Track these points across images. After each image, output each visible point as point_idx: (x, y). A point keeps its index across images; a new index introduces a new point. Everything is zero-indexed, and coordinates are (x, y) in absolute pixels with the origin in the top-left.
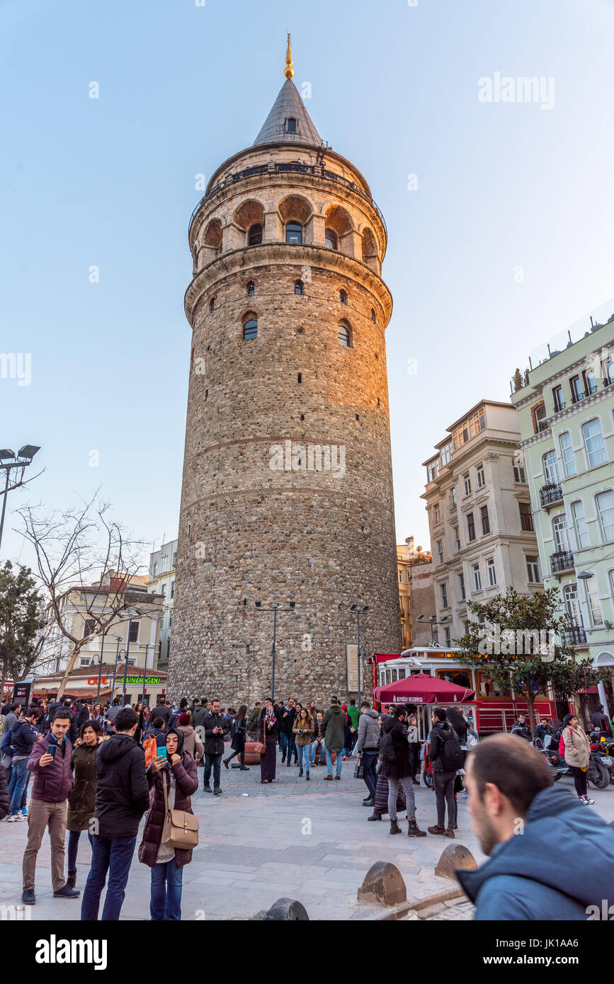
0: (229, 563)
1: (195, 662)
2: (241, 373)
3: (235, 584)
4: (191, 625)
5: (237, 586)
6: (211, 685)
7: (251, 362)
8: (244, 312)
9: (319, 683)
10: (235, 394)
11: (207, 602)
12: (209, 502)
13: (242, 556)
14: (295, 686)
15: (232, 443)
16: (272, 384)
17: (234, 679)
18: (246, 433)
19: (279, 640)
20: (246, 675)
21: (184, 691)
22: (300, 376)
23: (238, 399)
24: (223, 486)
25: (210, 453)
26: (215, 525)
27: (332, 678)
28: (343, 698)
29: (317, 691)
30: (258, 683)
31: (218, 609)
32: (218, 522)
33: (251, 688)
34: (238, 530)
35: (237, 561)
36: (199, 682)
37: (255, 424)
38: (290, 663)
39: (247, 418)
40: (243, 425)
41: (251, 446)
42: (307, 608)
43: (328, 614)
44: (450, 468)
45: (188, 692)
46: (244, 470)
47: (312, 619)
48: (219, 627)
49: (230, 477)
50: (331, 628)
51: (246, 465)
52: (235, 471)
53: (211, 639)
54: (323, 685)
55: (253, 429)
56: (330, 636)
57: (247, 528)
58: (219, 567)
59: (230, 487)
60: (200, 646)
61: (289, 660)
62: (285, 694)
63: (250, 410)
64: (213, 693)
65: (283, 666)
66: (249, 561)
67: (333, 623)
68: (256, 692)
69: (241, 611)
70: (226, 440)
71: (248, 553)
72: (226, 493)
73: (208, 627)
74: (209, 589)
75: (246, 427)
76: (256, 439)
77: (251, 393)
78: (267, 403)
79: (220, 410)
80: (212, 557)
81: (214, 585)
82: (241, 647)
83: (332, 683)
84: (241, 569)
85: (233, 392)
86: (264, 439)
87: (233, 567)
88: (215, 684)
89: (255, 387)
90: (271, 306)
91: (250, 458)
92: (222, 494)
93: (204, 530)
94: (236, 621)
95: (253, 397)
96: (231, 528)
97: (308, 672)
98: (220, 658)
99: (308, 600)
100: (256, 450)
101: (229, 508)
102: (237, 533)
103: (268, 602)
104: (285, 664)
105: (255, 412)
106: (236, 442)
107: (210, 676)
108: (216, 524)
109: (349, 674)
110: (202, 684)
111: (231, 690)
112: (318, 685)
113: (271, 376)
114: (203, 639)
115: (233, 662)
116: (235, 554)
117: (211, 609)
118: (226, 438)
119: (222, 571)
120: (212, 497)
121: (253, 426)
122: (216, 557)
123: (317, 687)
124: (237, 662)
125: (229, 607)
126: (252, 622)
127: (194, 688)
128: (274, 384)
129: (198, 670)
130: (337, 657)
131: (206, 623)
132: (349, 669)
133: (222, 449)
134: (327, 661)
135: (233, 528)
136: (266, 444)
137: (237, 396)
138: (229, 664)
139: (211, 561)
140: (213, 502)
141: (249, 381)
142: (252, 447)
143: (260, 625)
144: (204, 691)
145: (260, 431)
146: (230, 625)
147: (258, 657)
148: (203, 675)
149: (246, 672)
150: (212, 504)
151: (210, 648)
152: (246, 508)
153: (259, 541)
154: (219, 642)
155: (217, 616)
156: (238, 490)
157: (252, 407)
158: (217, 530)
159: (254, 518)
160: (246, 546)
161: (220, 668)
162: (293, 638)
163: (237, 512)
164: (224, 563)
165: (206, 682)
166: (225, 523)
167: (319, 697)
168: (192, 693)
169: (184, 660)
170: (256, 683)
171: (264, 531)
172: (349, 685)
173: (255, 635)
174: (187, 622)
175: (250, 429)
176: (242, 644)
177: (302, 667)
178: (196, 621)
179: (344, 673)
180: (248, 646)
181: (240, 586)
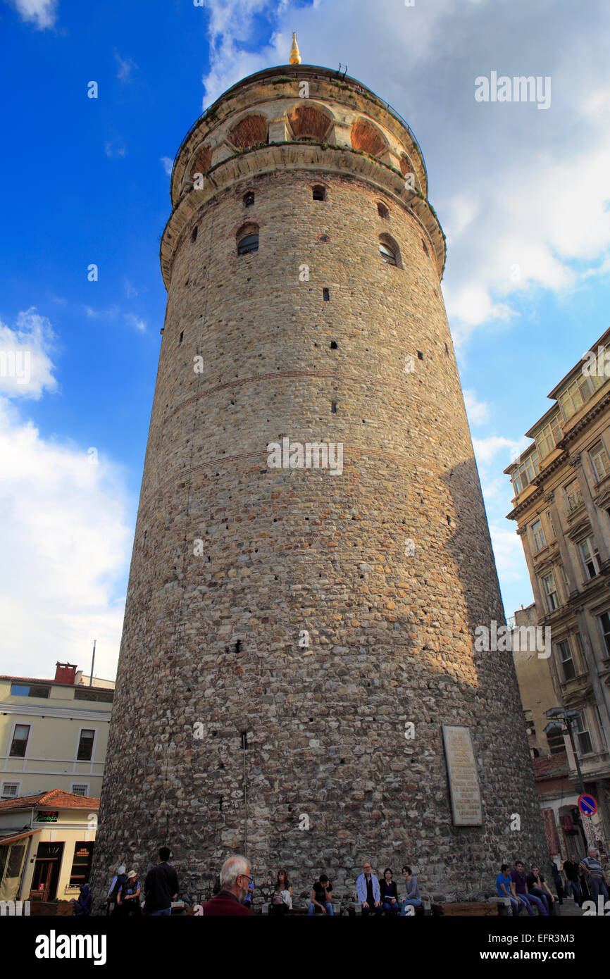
0: (209, 577)
1: (140, 772)
2: (234, 295)
3: (218, 614)
4: (137, 700)
5: (222, 618)
6: (168, 816)
7: (249, 280)
8: (240, 226)
9: (395, 808)
10: (223, 323)
11: (166, 652)
12: (177, 482)
13: (232, 564)
14: (345, 818)
15: (218, 388)
16: (282, 303)
17: (215, 803)
18: (240, 372)
19: (306, 720)
20: (241, 793)
21: (120, 833)
22: (326, 291)
23: (229, 329)
24: (202, 453)
25: (181, 411)
26: (185, 518)
27: (419, 797)
28: (446, 839)
29: (392, 825)
30: (266, 811)
31: (187, 662)
32: (191, 511)
33: (250, 822)
34: (225, 521)
35: (223, 574)
36: (147, 811)
37: (255, 357)
38: (330, 765)
39: (242, 351)
40: (235, 361)
41: (249, 389)
42: (360, 654)
43: (403, 666)
44: (538, 484)
45: (126, 834)
46: (236, 425)
47: (373, 675)
48: (187, 699)
49: (212, 439)
50: (410, 693)
51: (240, 416)
52: (221, 428)
53: (172, 722)
54: (404, 813)
55: (252, 365)
56: (410, 710)
57: (242, 515)
58: (189, 588)
59: (213, 454)
60: (150, 737)
61: (329, 760)
62: (323, 834)
63: (248, 339)
64: (173, 834)
65: (317, 773)
66: (246, 571)
67: (414, 684)
68: (261, 831)
69: (229, 665)
70: (207, 386)
71: (244, 558)
72: (205, 464)
73: (167, 701)
74: (171, 629)
75: (240, 363)
76: (257, 377)
77: (249, 317)
78: (274, 326)
79: (200, 350)
80: (179, 571)
81: (181, 620)
82: (230, 735)
83: (421, 807)
84: (230, 586)
85: (221, 321)
86: (272, 375)
87: (215, 584)
88: (178, 814)
89: (255, 309)
90: (278, 213)
91: (247, 406)
92: (199, 466)
93: (168, 529)
94: (220, 682)
95: (252, 322)
96: (212, 518)
97: (370, 785)
98: (188, 759)
99: (362, 639)
100: (258, 394)
101: (210, 487)
102: (224, 525)
103: (282, 645)
104: (322, 768)
105: (255, 340)
106: (224, 386)
107: (167, 799)
108: (188, 515)
109: (453, 786)
110: (152, 816)
111: (209, 828)
112: (392, 812)
113: (280, 293)
114: (158, 723)
115: (214, 767)
116: (220, 561)
117: (173, 666)
118: (208, 383)
119: (196, 593)
120: (182, 475)
121: (252, 361)
122: (185, 571)
123: (391, 817)
124: (222, 766)
125: (207, 658)
126: (251, 684)
127: (136, 824)
128: (287, 302)
129: (145, 787)
130: (427, 753)
131: (164, 693)
132: (453, 776)
133: (201, 400)
134: (407, 760)
135: (216, 517)
136: (274, 383)
137: (227, 325)
138: (205, 771)
139: (176, 578)
140: (183, 481)
141: (246, 304)
142: (251, 389)
143: (268, 690)
144: (155, 830)
145: (264, 366)
146: (209, 692)
147: (266, 756)
148: (154, 797)
149: (240, 788)
150: (183, 485)
151: (169, 740)
152: (240, 482)
153: (263, 536)
154: (186, 727)
155: (184, 678)
156: (226, 455)
157: (251, 334)
158: (188, 524)
159: (253, 498)
160: (240, 545)
161: (187, 781)
162: (336, 714)
163: (224, 490)
164: (199, 579)
165: (159, 812)
166: (201, 512)
167: (396, 840)
168: (132, 835)
169: (122, 769)
170: (261, 811)
171: (272, 518)
172: (457, 812)
173: (257, 711)
174: (132, 696)
175: (247, 365)
176: (234, 729)
177: (358, 774)
178: (146, 691)
179: (443, 784)
180: (244, 733)
181: (228, 617)
